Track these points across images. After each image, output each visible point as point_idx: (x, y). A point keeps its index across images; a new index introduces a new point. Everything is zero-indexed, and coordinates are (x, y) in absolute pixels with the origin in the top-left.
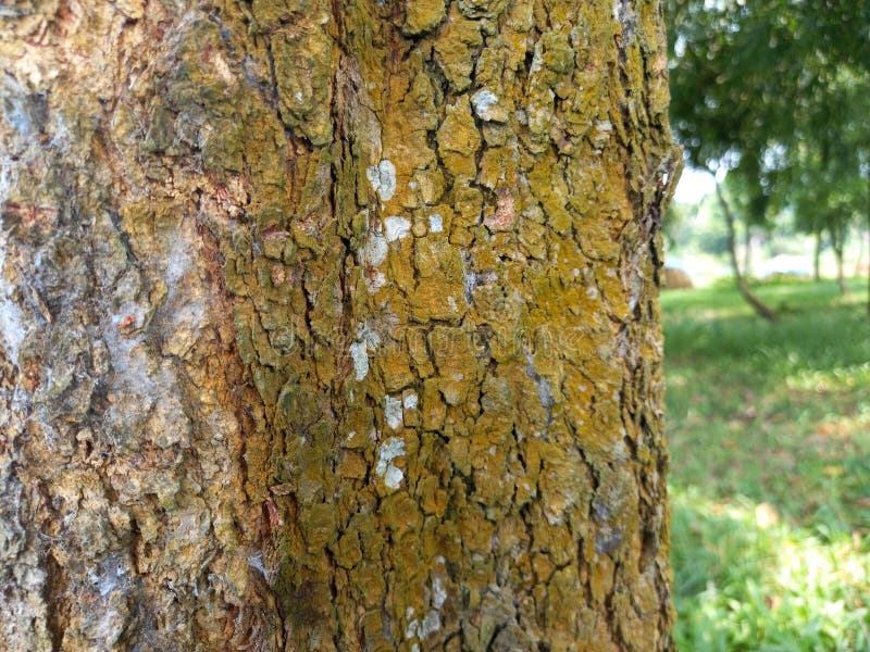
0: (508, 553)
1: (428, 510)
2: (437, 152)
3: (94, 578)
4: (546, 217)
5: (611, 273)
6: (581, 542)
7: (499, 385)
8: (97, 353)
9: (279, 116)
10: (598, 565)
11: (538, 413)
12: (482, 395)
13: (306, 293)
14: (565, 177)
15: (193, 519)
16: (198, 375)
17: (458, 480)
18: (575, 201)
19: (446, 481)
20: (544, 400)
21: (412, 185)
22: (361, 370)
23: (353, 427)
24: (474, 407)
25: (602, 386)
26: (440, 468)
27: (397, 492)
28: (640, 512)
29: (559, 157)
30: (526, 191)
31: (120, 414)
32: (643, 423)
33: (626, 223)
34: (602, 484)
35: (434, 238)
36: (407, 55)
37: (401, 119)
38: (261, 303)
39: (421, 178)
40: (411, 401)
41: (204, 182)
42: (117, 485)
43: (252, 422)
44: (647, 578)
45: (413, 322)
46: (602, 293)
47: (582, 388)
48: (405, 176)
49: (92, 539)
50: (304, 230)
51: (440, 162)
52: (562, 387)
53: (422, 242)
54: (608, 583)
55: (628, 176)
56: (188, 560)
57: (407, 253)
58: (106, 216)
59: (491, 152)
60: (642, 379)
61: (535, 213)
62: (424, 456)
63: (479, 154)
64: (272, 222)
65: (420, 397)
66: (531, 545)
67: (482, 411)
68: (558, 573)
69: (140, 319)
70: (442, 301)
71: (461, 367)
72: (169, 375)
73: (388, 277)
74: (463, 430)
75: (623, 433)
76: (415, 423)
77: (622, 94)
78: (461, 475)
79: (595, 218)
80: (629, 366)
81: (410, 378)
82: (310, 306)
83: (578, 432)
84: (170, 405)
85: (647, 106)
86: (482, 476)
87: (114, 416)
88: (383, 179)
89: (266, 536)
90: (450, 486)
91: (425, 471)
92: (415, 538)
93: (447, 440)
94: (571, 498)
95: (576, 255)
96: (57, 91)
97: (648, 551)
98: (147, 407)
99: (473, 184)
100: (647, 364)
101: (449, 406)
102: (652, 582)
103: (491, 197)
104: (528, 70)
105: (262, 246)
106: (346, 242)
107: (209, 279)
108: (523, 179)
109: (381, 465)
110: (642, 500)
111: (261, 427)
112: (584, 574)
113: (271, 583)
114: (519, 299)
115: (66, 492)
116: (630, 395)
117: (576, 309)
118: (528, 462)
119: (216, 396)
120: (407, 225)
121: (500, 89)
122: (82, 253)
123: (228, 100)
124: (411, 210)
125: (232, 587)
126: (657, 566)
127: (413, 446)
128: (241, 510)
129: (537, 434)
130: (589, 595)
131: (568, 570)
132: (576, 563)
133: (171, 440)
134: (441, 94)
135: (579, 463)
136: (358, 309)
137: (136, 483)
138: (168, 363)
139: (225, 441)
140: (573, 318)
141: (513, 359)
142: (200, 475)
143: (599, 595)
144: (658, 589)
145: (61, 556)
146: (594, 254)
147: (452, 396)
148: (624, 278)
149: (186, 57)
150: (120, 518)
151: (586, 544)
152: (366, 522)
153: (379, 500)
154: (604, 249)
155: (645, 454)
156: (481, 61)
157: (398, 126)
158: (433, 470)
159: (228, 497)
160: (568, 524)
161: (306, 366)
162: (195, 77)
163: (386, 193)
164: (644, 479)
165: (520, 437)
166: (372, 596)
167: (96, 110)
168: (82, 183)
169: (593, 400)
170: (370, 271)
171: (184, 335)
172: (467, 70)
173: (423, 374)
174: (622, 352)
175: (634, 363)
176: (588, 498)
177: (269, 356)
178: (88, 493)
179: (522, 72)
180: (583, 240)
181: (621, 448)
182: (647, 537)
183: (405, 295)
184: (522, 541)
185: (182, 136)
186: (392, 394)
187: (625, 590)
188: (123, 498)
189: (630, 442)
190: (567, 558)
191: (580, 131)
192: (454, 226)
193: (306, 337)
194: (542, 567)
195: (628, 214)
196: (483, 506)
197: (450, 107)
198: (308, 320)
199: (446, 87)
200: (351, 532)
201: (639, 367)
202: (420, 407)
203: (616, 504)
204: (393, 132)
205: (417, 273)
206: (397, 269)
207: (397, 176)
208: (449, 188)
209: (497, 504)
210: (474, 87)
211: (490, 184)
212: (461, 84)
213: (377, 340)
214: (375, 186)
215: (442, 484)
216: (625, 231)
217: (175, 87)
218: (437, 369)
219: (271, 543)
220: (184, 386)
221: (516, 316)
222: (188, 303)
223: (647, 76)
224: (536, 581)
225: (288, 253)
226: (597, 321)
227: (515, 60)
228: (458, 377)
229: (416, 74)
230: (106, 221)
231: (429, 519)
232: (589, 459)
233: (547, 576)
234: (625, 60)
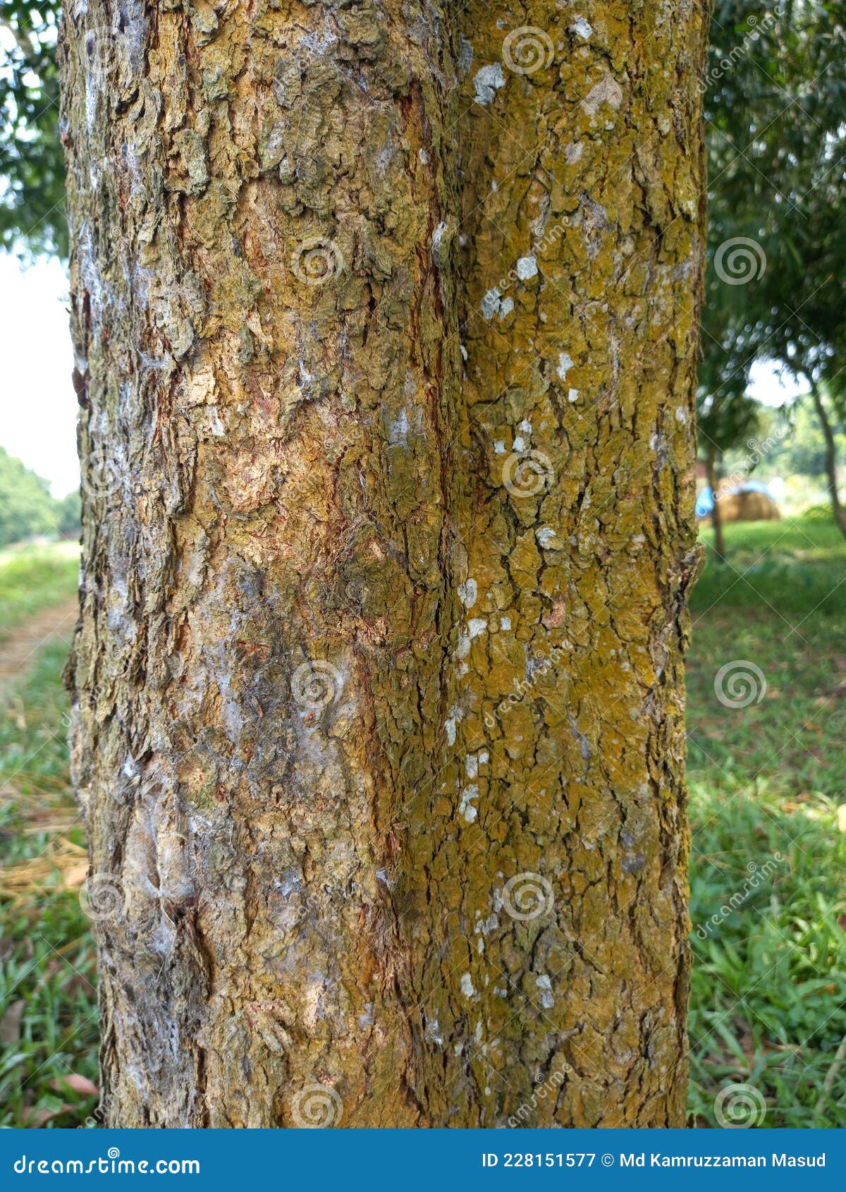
0: (552, 871)
1: (493, 837)
2: (509, 572)
3: (278, 884)
4: (590, 613)
5: (641, 649)
6: (610, 863)
7: (550, 744)
8: (289, 736)
9: (408, 573)
10: (624, 882)
11: (579, 764)
12: (536, 751)
13: (419, 689)
14: (606, 580)
15: (343, 845)
16: (348, 748)
17: (516, 815)
18: (613, 599)
19: (507, 814)
20: (585, 754)
21: (489, 595)
22: (452, 738)
23: (445, 780)
24: (531, 760)
25: (631, 740)
26: (503, 805)
27: (472, 825)
28: (661, 840)
29: (601, 567)
30: (575, 595)
31: (303, 776)
32: (665, 766)
33: (655, 609)
34: (629, 818)
35: (505, 634)
36: (488, 500)
37: (482, 546)
38: (393, 701)
39: (496, 590)
40: (484, 757)
41: (361, 623)
42: (296, 822)
43: (384, 780)
44: (665, 894)
45: (486, 698)
46: (633, 666)
47: (615, 742)
48: (483, 589)
49: (280, 858)
50: (420, 647)
51: (510, 578)
52: (599, 742)
53: (496, 637)
54: (632, 897)
55: (659, 571)
56: (340, 873)
57: (483, 646)
58: (299, 648)
59: (549, 570)
60: (665, 732)
61: (581, 611)
62: (491, 797)
63: (540, 572)
64: (401, 646)
65: (491, 754)
66: (570, 866)
67: (536, 763)
68: (591, 888)
69: (318, 714)
70: (508, 681)
71: (522, 730)
72: (333, 751)
73: (470, 666)
74: (522, 778)
75: (648, 776)
76: (487, 773)
77: (655, 509)
78: (518, 810)
79: (630, 609)
80: (654, 722)
81: (483, 741)
82: (421, 698)
83: (612, 777)
84: (334, 770)
85: (675, 512)
86: (534, 812)
87: (299, 778)
88: (468, 594)
89: (388, 857)
90: (510, 819)
91: (492, 809)
92: (483, 858)
93: (509, 785)
94: (602, 830)
95: (613, 639)
96: (271, 568)
97: (667, 872)
98: (320, 771)
99: (534, 594)
100: (670, 720)
101: (511, 760)
102: (670, 897)
103: (548, 604)
104: (579, 506)
105: (395, 663)
106: (445, 649)
107: (360, 685)
108: (573, 587)
109: (463, 805)
110: (662, 829)
111: (389, 784)
112: (612, 889)
113: (392, 890)
114: (567, 677)
115: (263, 827)
116: (655, 746)
117: (611, 681)
118: (570, 801)
119: (360, 763)
120: (484, 624)
121: (558, 524)
122: (284, 673)
123: (379, 571)
124: (488, 614)
125: (366, 892)
126: (675, 884)
127: (484, 791)
128: (373, 839)
129: (578, 780)
130: (615, 906)
131: (599, 886)
132: (605, 880)
133: (334, 794)
134: (513, 531)
135: (611, 801)
136: (452, 695)
137: (310, 821)
138: (333, 742)
139: (365, 793)
140: (609, 688)
141: (563, 723)
142: (349, 815)
143: (624, 907)
144: (675, 903)
145: (257, 868)
146: (628, 637)
147: (514, 753)
148: (652, 652)
149: (357, 549)
150: (298, 844)
151: (614, 865)
152: (450, 848)
153: (460, 831)
154: (636, 633)
155: (666, 793)
156: (544, 505)
157: (480, 551)
158: (497, 807)
159: (365, 830)
160: (600, 849)
161: (417, 740)
162: (361, 560)
163: (470, 602)
164: (665, 813)
165: (565, 782)
166: (454, 900)
167: (295, 580)
168: (286, 628)
169: (624, 751)
170: (458, 662)
171: (343, 723)
172: (533, 512)
173: (493, 737)
174: (648, 711)
175: (659, 720)
176: (617, 829)
177: (397, 737)
178: (278, 827)
179: (575, 509)
180: (619, 627)
181: (645, 789)
182: (666, 860)
183: (482, 678)
184: (563, 862)
185: (350, 596)
186: (471, 753)
187: (646, 903)
188: (300, 831)
189: (653, 783)
190: (598, 876)
191: (619, 547)
192: (519, 625)
193: (418, 720)
194: (578, 882)
195: (656, 601)
196: (534, 835)
197: (519, 538)
198: (419, 708)
199: (517, 523)
200: (441, 855)
201: (663, 722)
202: (490, 761)
203: (639, 834)
204: (476, 556)
205: (490, 661)
206: (477, 658)
207: (478, 589)
208: (516, 597)
209: (545, 833)
210: (538, 523)
211: (547, 594)
212: (528, 523)
213: (461, 713)
214: (462, 599)
215: (503, 818)
216: (655, 615)
217: (349, 567)
218: (503, 733)
219: (392, 862)
220: (342, 756)
221: (565, 691)
222: (347, 702)
223: (676, 488)
224: (573, 894)
225: (411, 666)
226: (629, 689)
227: (571, 500)
228: (519, 738)
229: (495, 515)
230: (299, 651)
231: (493, 844)
232: (619, 797)
233: (582, 889)
234: (658, 481)
